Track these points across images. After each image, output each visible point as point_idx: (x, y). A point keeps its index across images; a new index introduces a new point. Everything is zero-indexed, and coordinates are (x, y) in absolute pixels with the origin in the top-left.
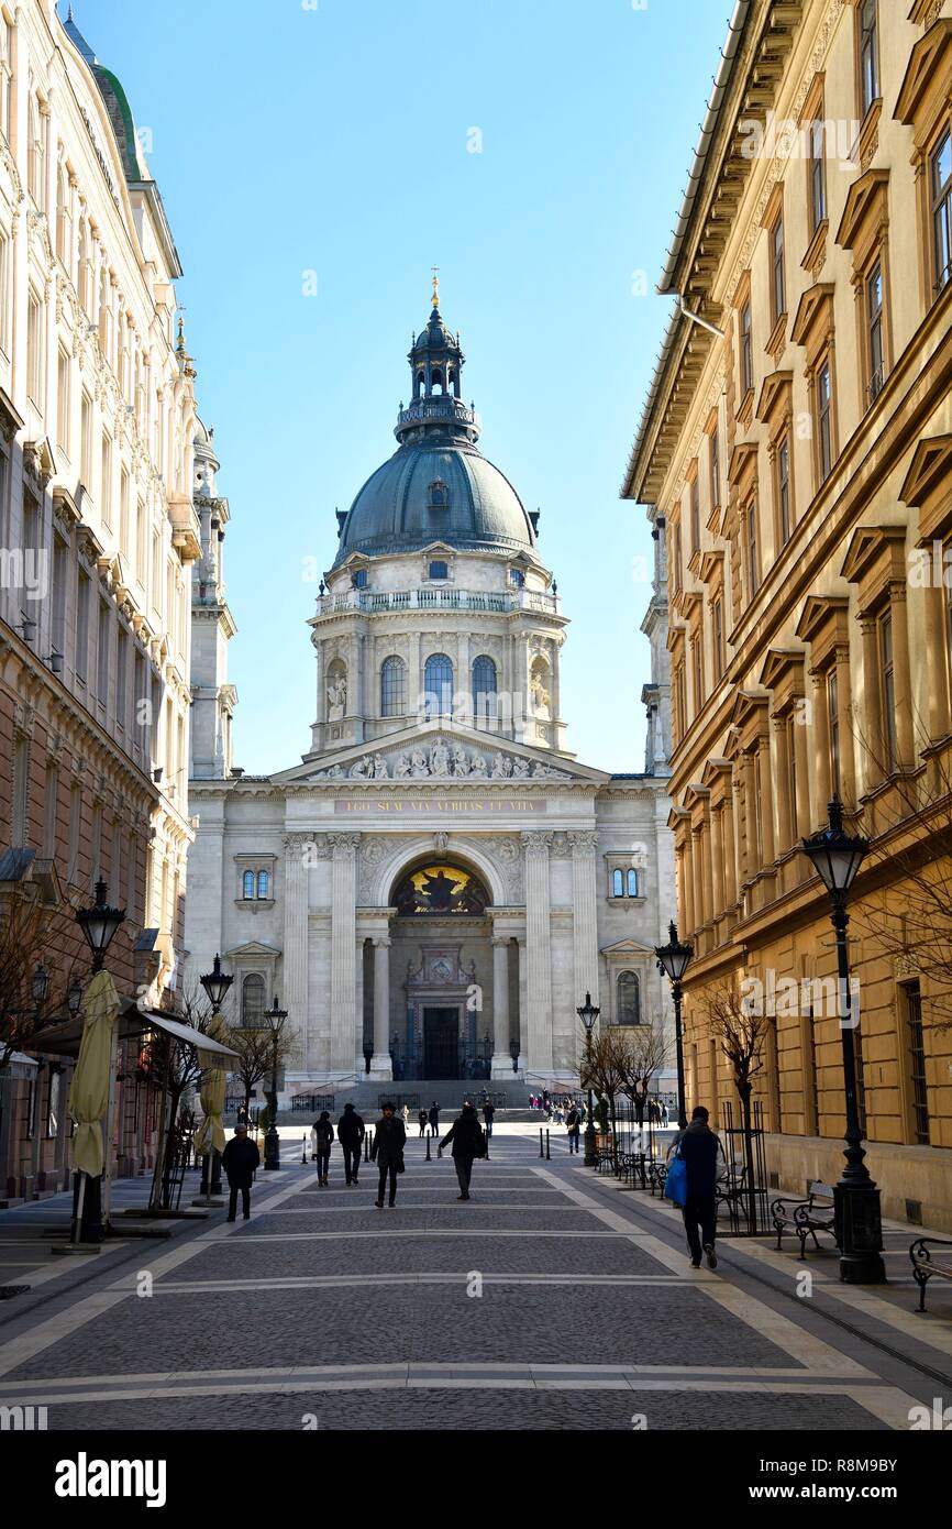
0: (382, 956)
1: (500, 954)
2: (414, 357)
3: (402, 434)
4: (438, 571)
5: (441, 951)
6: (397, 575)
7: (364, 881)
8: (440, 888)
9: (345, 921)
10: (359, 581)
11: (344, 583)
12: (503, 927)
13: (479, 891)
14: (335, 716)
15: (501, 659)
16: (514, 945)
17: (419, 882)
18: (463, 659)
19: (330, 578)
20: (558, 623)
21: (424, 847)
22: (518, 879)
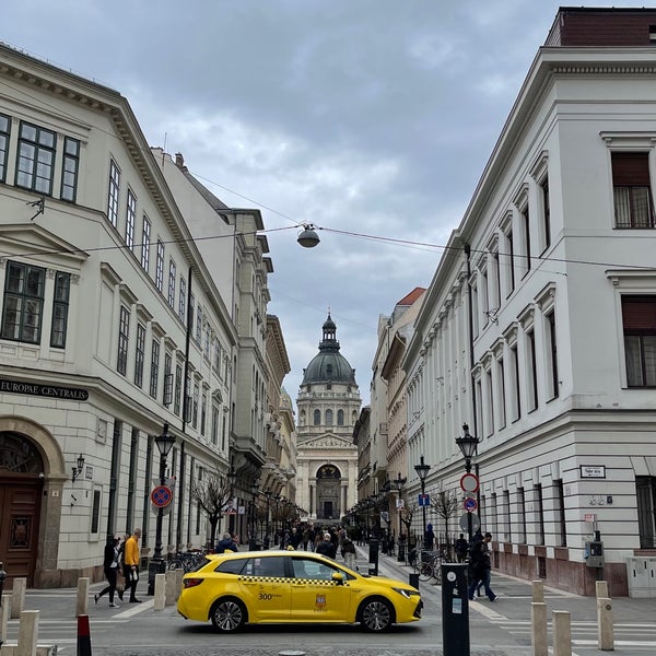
0: (314, 489)
1: (342, 489)
2: (324, 328)
3: (320, 348)
4: (329, 388)
5: (328, 488)
6: (319, 389)
7: (310, 471)
8: (328, 472)
9: (306, 481)
10: (309, 390)
11: (305, 390)
12: (343, 483)
13: (338, 472)
14: (303, 425)
15: (345, 410)
16: (346, 487)
17: (323, 471)
18: (335, 410)
19: (301, 387)
20: (360, 401)
21: (325, 463)
22: (347, 471)
